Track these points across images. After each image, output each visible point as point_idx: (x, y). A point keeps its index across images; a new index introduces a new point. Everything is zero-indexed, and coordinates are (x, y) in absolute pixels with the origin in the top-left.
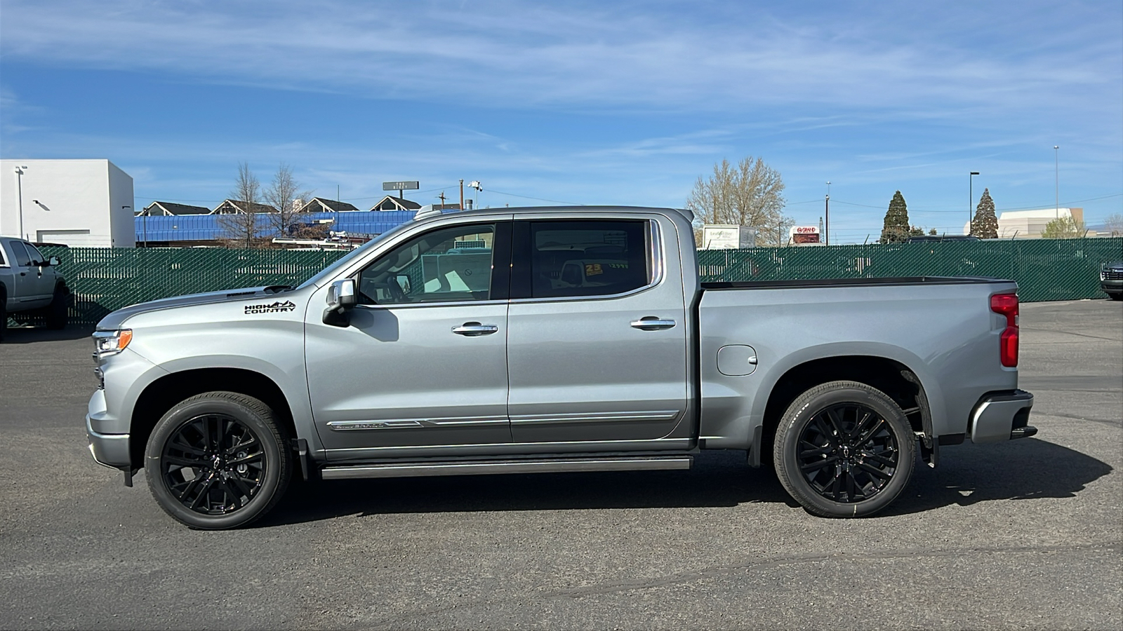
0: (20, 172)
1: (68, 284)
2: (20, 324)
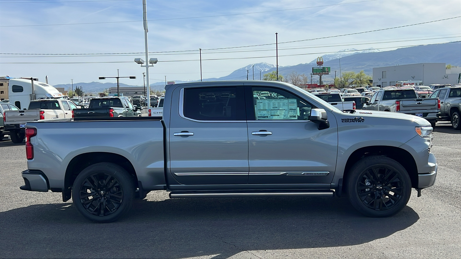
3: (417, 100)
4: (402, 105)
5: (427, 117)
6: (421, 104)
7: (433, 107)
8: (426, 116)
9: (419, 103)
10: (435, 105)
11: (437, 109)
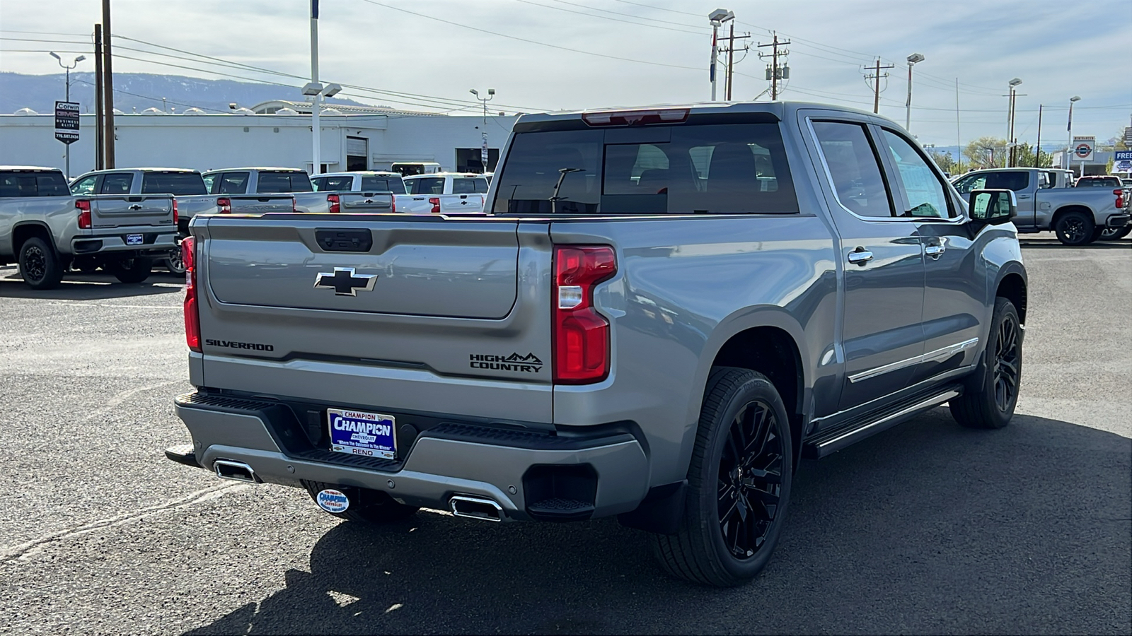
3: (132, 199)
4: (96, 211)
5: (155, 243)
6: (139, 210)
7: (165, 218)
8: (153, 243)
9: (136, 208)
10: (167, 214)
11: (172, 223)
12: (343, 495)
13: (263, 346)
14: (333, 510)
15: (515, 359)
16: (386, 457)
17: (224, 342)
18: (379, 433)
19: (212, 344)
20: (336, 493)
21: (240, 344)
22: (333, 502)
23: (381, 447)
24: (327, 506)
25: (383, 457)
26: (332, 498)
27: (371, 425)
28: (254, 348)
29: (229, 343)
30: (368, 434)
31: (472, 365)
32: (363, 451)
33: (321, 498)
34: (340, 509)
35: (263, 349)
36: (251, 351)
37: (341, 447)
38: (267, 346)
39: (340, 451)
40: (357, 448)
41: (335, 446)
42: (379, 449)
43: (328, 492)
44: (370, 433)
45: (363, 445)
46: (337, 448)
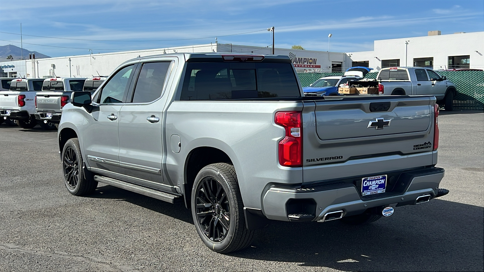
0: (407, 43)
1: (457, 89)
2: (441, 108)
12: (392, 208)
13: (337, 157)
14: (388, 215)
15: (425, 144)
16: (382, 192)
17: (317, 159)
18: (380, 183)
19: (310, 161)
20: (389, 208)
21: (326, 158)
22: (388, 212)
23: (380, 189)
24: (386, 214)
25: (381, 192)
26: (388, 211)
27: (377, 181)
28: (333, 159)
29: (320, 159)
30: (376, 185)
31: (414, 149)
32: (374, 192)
33: (384, 212)
34: (391, 214)
35: (337, 158)
36: (332, 160)
37: (366, 193)
38: (339, 157)
39: (365, 195)
40: (372, 192)
41: (363, 193)
42: (379, 190)
43: (386, 209)
44: (377, 184)
45: (374, 190)
46: (364, 194)
